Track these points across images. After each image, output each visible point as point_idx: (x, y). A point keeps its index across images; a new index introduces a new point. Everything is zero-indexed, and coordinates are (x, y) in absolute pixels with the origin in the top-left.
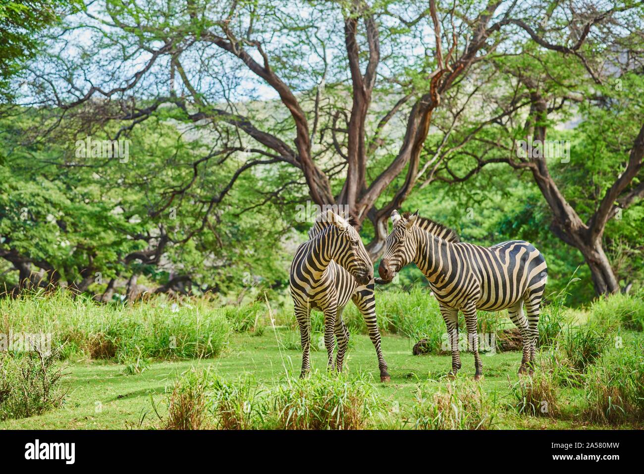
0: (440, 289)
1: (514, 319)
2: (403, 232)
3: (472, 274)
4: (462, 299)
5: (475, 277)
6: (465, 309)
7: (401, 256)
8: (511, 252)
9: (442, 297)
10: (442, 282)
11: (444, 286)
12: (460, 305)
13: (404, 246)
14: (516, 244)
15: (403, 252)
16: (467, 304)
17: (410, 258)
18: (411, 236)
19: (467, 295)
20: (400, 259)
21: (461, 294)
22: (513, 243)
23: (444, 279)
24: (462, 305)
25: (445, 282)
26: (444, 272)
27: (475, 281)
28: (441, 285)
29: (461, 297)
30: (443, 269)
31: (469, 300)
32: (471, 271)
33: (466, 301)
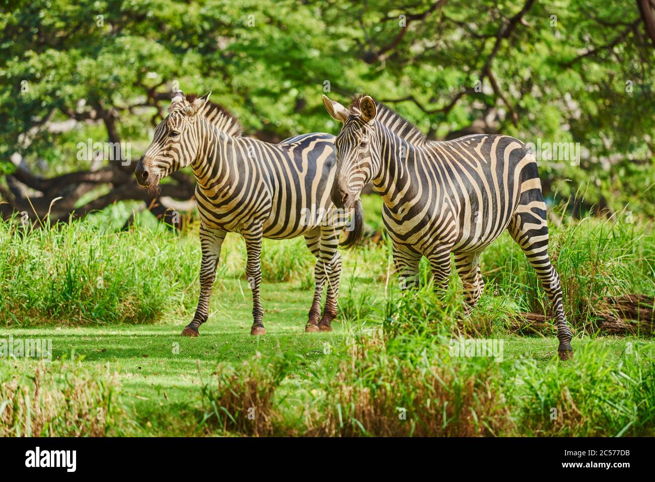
0: (218, 206)
1: (313, 248)
2: (180, 120)
3: (263, 183)
4: (248, 217)
5: (266, 189)
6: (249, 232)
7: (172, 156)
8: (310, 153)
9: (219, 216)
10: (223, 197)
11: (226, 202)
12: (242, 225)
13: (179, 142)
14: (318, 140)
15: (177, 151)
16: (253, 224)
17: (185, 160)
18: (193, 128)
19: (255, 213)
20: (170, 160)
21: (247, 211)
22: (314, 139)
23: (227, 193)
24: (246, 226)
25: (227, 197)
26: (230, 183)
27: (266, 194)
28: (222, 200)
29: (247, 215)
30: (229, 179)
31: (256, 219)
32: (262, 180)
33: (251, 221)
